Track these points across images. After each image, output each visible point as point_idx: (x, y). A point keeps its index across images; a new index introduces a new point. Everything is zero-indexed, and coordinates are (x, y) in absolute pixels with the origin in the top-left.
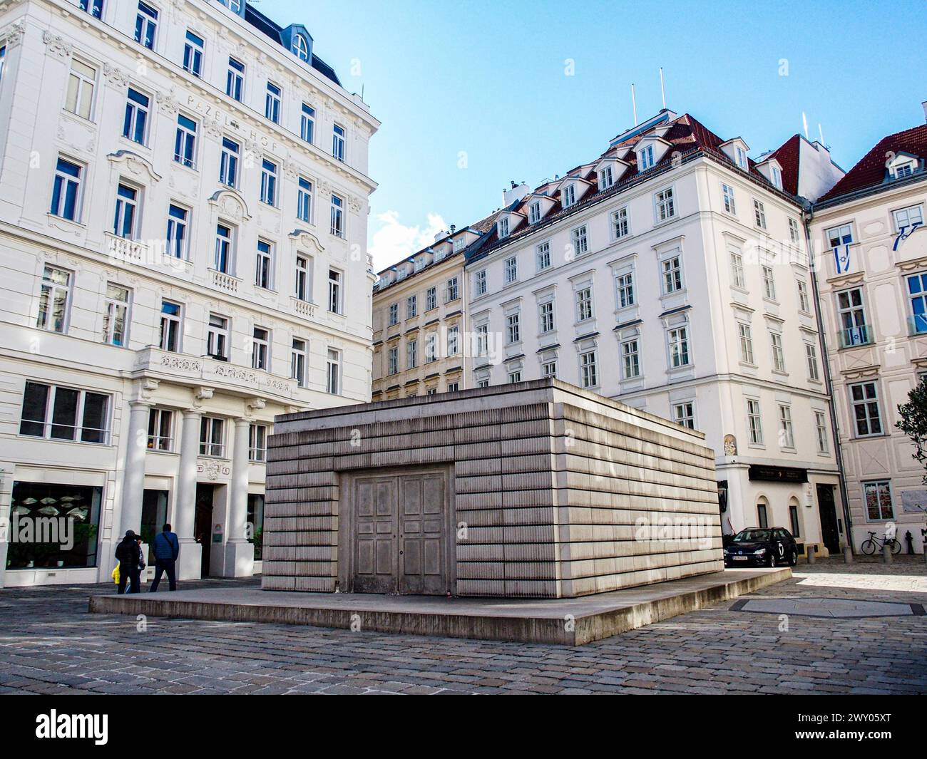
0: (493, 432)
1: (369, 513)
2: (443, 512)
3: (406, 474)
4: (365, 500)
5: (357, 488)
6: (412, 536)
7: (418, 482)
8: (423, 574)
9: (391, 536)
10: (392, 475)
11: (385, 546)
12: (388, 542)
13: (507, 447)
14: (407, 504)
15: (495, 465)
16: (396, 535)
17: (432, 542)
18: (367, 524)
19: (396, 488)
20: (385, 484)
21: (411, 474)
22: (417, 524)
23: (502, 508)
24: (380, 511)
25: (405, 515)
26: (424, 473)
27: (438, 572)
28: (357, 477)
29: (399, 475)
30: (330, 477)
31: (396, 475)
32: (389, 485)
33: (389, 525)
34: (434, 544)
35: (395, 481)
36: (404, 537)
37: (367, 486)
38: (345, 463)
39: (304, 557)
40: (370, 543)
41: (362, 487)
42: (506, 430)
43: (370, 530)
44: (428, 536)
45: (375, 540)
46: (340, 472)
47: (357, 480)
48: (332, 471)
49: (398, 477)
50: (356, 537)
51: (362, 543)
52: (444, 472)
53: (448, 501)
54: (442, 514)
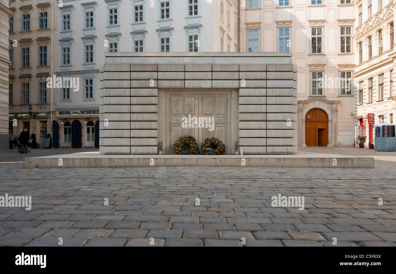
0: (263, 75)
1: (179, 112)
2: (227, 113)
3: (204, 93)
4: (176, 105)
5: (170, 99)
7: (212, 97)
10: (194, 93)
11: (190, 130)
13: (270, 84)
15: (263, 92)
17: (221, 128)
18: (178, 118)
19: (197, 100)
20: (190, 97)
21: (208, 93)
23: (267, 113)
24: (187, 112)
26: (216, 93)
28: (170, 93)
29: (200, 93)
30: (155, 92)
31: (198, 93)
32: (193, 98)
35: (197, 96)
37: (177, 98)
38: (165, 84)
39: (137, 136)
41: (174, 98)
42: (270, 75)
46: (159, 89)
47: (170, 95)
48: (156, 88)
49: (198, 94)
50: (170, 125)
51: (173, 128)
52: (228, 93)
53: (231, 108)
54: (227, 115)
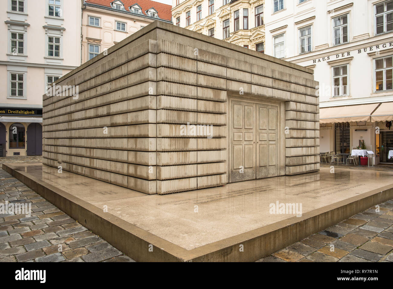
1: (240, 126)
2: (277, 128)
4: (238, 116)
5: (232, 107)
6: (263, 142)
7: (265, 109)
8: (268, 165)
9: (252, 142)
10: (253, 102)
11: (250, 149)
12: (251, 146)
14: (261, 122)
16: (255, 142)
17: (273, 146)
18: (239, 134)
19: (255, 111)
20: (249, 107)
22: (266, 135)
23: (306, 130)
24: (247, 125)
25: (260, 129)
26: (269, 104)
27: (275, 164)
28: (233, 99)
31: (256, 102)
32: (252, 108)
33: (251, 135)
34: (274, 147)
35: (254, 106)
36: (260, 143)
37: (239, 106)
39: (205, 160)
40: (241, 147)
41: (235, 107)
43: (241, 138)
44: (271, 142)
45: (243, 145)
47: (232, 101)
48: (226, 91)
49: (256, 104)
50: (232, 143)
51: (236, 147)
52: (278, 105)
53: (280, 123)
54: (276, 131)
